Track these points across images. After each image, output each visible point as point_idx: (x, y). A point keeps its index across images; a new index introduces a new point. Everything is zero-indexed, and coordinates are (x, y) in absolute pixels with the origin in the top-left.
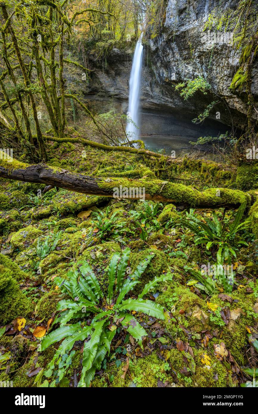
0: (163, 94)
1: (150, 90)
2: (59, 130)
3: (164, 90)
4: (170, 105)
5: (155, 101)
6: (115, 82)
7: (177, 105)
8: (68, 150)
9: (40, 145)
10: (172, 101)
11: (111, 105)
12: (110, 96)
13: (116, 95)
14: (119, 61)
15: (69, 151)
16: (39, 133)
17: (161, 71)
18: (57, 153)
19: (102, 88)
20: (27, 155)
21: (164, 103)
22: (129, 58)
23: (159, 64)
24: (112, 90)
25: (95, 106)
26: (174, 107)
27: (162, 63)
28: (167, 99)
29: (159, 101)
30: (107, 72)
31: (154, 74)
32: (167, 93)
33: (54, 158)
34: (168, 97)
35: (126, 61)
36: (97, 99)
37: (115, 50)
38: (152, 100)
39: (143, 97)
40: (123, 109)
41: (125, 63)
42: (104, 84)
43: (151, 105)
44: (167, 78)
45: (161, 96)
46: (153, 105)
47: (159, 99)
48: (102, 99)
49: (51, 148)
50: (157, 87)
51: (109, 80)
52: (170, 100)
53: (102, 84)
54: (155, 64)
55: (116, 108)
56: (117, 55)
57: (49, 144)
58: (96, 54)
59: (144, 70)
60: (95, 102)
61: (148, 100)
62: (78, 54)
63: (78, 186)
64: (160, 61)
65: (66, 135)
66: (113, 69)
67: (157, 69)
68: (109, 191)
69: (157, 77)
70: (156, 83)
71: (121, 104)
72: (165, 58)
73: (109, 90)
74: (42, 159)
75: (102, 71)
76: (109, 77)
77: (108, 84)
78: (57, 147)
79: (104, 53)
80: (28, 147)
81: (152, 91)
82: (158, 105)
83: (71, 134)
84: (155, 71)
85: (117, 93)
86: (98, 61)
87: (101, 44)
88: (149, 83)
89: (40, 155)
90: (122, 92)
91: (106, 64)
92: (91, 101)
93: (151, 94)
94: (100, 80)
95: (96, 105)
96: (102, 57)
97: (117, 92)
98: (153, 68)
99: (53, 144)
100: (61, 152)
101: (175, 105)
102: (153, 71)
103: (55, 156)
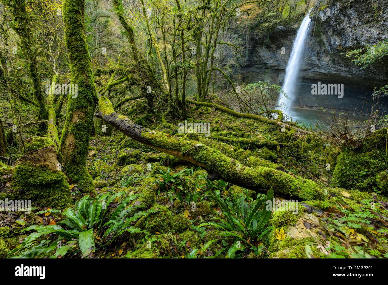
0: (334, 63)
1: (316, 60)
2: (202, 95)
3: (336, 59)
4: (344, 74)
5: (323, 71)
6: (275, 55)
7: (355, 74)
8: (205, 112)
9: (183, 106)
10: (347, 70)
11: (267, 75)
12: (267, 68)
13: (275, 66)
14: (282, 36)
15: (205, 114)
16: (184, 97)
17: (332, 39)
18: (195, 114)
19: (260, 61)
20: (169, 112)
21: (334, 72)
22: (294, 33)
23: (330, 33)
24: (271, 63)
25: (250, 77)
26: (351, 76)
27: (334, 31)
28: (339, 68)
29: (328, 71)
30: (268, 47)
31: (323, 43)
32: (340, 61)
33: (191, 117)
34: (342, 66)
35: (290, 35)
36: (254, 70)
37: (280, 27)
38: (318, 70)
39: (305, 68)
40: (280, 79)
41: (289, 37)
42: (263, 58)
43: (316, 75)
44: (340, 46)
45: (331, 65)
46: (320, 75)
47: (328, 69)
48: (258, 71)
49: (192, 110)
50: (327, 56)
51: (269, 53)
52: (344, 69)
53: (261, 57)
54: (326, 33)
55: (272, 78)
56: (282, 31)
57: (192, 106)
58: (259, 34)
59: (311, 40)
60: (251, 73)
61: (312, 70)
62: (243, 36)
63: (128, 132)
64: (332, 30)
65: (207, 100)
66: (274, 44)
67: (327, 37)
68: (148, 141)
69: (327, 46)
70: (326, 52)
71: (278, 75)
72: (338, 26)
73: (267, 62)
74: (181, 117)
75: (263, 46)
76: (269, 51)
77: (267, 57)
78: (196, 109)
79: (267, 32)
80: (172, 107)
81: (319, 60)
82: (327, 75)
83: (213, 99)
84: (325, 41)
85: (275, 65)
86: (260, 39)
87: (266, 25)
88: (315, 53)
89: (180, 114)
90: (282, 63)
91: (268, 40)
92: (247, 73)
93: (317, 63)
94: (260, 54)
95: (252, 76)
96: (264, 35)
97: (275, 63)
98: (323, 37)
99: (194, 107)
100: (199, 113)
101: (352, 75)
102: (323, 40)
103: (193, 116)
